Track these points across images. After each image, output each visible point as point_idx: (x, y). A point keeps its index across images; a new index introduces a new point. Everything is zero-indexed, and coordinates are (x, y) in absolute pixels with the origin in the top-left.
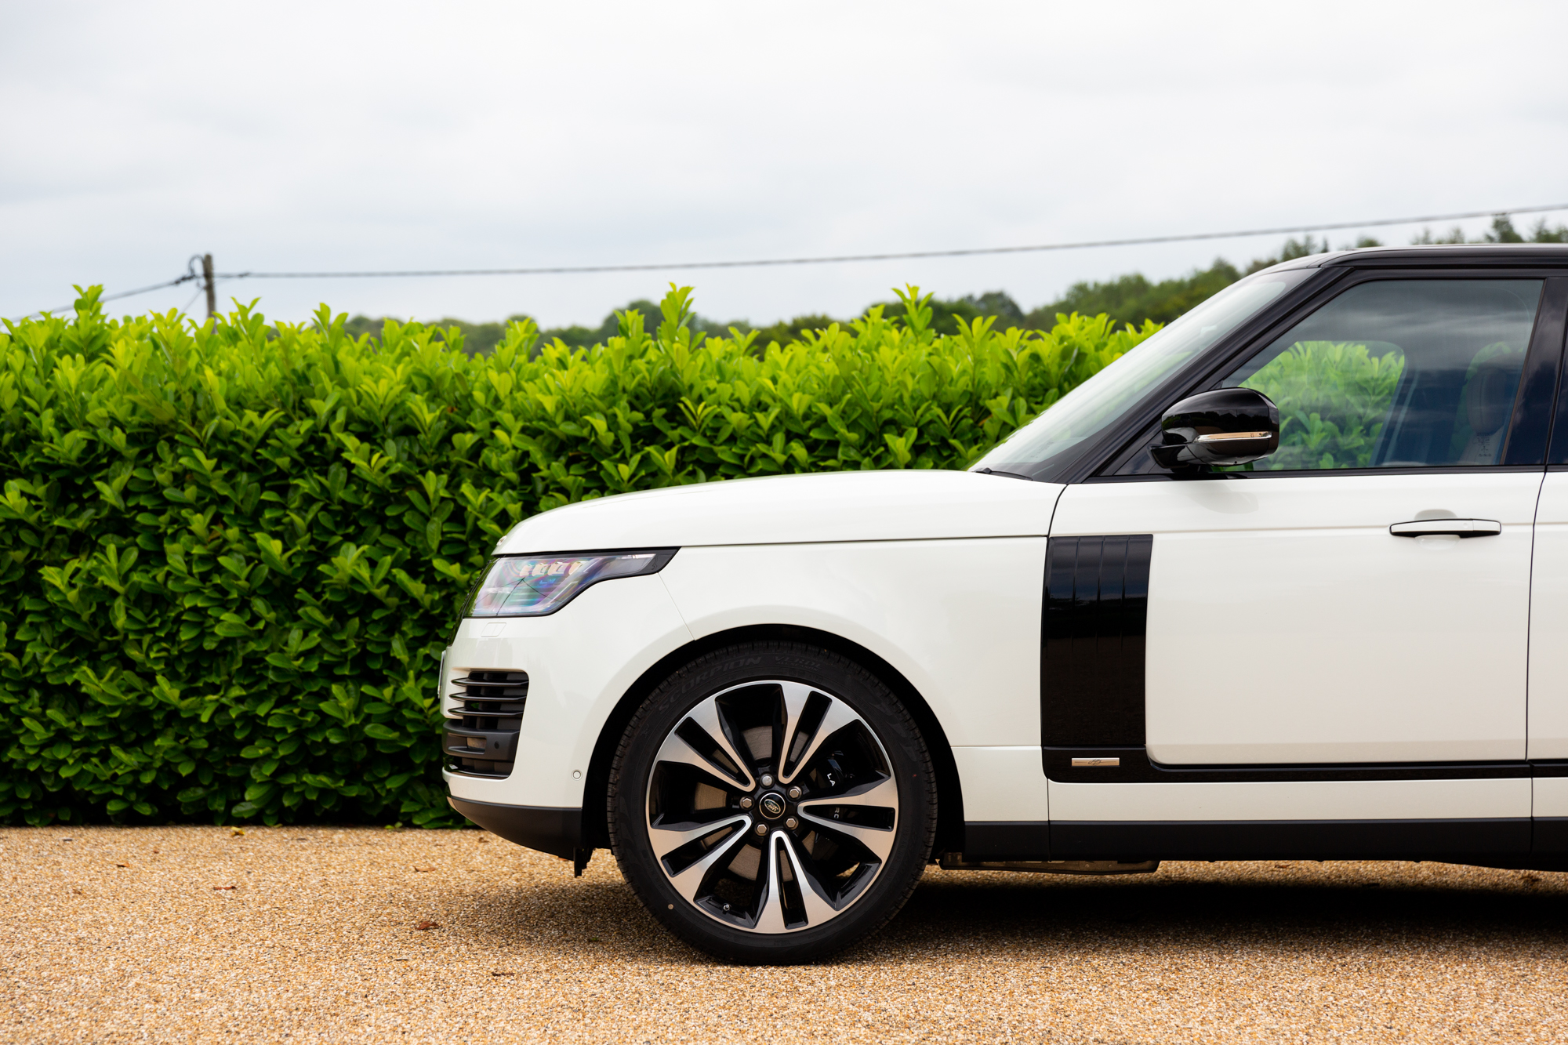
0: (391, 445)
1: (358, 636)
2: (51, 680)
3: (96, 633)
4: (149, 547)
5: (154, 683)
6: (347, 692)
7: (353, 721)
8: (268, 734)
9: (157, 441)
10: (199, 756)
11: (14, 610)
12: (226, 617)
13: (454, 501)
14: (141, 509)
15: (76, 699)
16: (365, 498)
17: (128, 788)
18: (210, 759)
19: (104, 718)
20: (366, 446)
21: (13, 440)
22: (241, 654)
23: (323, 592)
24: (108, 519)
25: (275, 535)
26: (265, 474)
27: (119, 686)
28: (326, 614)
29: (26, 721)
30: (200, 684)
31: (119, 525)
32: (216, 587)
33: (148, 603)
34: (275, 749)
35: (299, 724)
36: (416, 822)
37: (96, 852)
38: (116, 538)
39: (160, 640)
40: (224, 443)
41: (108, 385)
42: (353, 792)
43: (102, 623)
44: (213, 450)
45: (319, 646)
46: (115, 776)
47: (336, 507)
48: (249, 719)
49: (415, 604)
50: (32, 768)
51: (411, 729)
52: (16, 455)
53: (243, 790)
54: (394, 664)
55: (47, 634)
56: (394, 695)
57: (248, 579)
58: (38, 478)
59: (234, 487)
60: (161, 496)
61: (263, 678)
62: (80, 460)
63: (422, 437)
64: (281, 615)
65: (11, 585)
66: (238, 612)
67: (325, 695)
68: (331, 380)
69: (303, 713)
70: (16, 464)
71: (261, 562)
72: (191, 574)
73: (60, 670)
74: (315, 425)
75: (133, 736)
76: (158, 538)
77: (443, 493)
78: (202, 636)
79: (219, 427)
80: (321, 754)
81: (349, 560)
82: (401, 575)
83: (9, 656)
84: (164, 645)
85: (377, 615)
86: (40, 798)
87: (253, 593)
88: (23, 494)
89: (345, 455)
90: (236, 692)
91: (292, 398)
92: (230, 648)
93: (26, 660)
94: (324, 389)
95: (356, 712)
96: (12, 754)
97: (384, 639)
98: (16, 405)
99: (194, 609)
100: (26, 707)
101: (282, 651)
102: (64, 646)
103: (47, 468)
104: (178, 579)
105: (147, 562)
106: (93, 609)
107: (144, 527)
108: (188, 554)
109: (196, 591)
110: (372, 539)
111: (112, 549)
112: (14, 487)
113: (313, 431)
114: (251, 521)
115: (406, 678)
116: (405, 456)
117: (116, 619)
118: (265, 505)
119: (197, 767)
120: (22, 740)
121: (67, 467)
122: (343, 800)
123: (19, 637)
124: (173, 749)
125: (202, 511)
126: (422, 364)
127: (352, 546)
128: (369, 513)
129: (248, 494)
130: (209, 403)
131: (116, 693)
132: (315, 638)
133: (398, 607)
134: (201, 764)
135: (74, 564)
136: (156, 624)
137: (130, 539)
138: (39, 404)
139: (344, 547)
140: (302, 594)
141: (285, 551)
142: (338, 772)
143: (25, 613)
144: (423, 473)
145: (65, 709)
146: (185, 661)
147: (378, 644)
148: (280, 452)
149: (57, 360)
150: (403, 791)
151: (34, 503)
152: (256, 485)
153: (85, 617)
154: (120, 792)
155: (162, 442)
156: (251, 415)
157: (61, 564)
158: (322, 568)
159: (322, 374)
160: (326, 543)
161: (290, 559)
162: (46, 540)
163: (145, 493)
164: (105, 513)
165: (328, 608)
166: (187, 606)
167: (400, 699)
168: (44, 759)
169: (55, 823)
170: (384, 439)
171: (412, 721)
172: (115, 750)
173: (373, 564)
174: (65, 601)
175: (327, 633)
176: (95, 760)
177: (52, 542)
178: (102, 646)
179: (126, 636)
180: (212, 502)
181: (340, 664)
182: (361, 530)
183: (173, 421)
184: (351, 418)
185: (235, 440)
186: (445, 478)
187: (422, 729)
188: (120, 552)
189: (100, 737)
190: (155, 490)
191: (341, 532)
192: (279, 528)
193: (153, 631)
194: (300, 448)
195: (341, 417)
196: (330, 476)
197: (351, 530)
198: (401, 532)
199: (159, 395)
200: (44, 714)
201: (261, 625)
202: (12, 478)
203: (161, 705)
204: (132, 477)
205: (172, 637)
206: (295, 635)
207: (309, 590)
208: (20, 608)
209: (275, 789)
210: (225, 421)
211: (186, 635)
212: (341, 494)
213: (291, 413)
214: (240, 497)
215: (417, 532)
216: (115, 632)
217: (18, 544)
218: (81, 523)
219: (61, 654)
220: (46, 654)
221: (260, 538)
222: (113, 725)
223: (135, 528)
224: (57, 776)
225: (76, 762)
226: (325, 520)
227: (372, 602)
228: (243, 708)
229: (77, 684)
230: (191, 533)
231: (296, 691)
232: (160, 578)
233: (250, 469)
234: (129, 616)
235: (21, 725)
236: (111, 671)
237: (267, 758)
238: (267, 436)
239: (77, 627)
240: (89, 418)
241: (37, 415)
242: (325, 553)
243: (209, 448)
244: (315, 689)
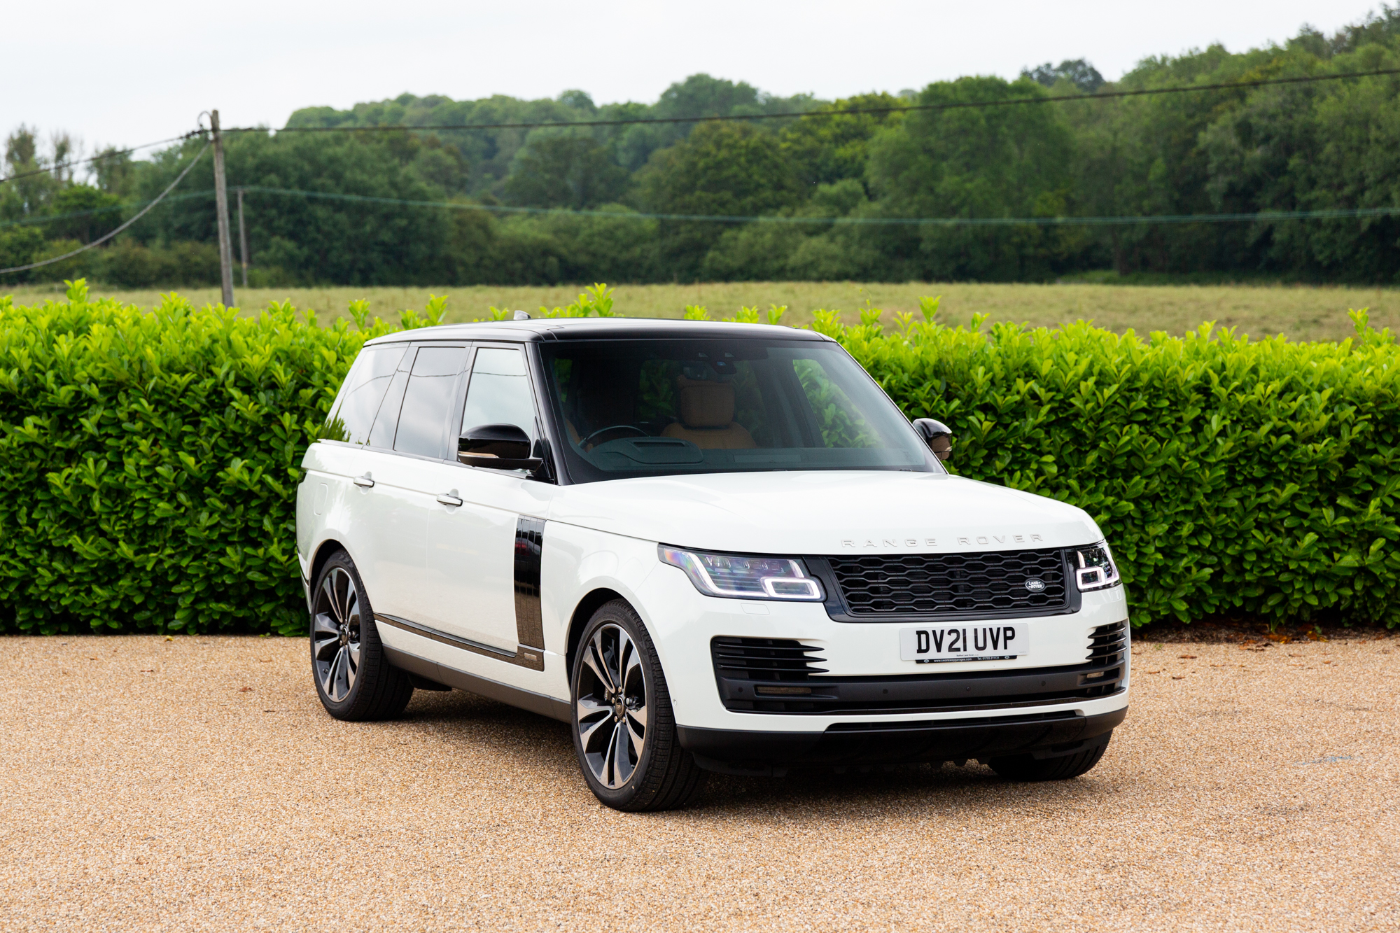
0: (262, 396)
1: (243, 516)
2: (55, 543)
3: (82, 514)
4: (115, 460)
5: (118, 546)
6: (236, 551)
7: (239, 570)
8: (189, 578)
9: (118, 392)
10: (147, 591)
11: (31, 499)
12: (162, 505)
13: (301, 431)
14: (108, 436)
15: (70, 555)
16: (247, 429)
17: (103, 612)
18: (154, 593)
19: (88, 568)
20: (246, 397)
21: (28, 391)
22: (172, 527)
23: (220, 490)
24: (89, 441)
25: (192, 453)
26: (186, 413)
27: (96, 547)
28: (222, 502)
29: (39, 569)
30: (147, 546)
31: (95, 445)
32: (155, 486)
33: (114, 495)
34: (193, 587)
35: (207, 572)
36: (280, 632)
37: (80, 651)
38: (94, 454)
39: (121, 519)
40: (160, 394)
41: (88, 355)
42: (241, 614)
43: (85, 507)
44: (152, 398)
45: (219, 522)
46: (95, 604)
47: (229, 435)
48: (177, 568)
49: (278, 496)
50: (44, 599)
51: (275, 575)
52: (30, 400)
53: (174, 612)
54: (265, 534)
55: (51, 514)
56: (265, 553)
57: (175, 481)
58: (45, 414)
59: (165, 422)
60: (120, 427)
61: (185, 543)
62: (71, 403)
63: (281, 391)
64: (196, 503)
65: (30, 484)
66: (169, 501)
67: (222, 553)
68: (226, 353)
69: (210, 564)
70: (31, 406)
71: (182, 470)
72: (139, 477)
73: (60, 537)
74: (216, 382)
75: (106, 579)
76: (120, 454)
77: (295, 427)
78: (147, 515)
79: (156, 383)
80: (221, 590)
81: (236, 468)
82: (269, 479)
83: (28, 529)
84: (124, 522)
85: (254, 503)
86: (49, 617)
87: (178, 489)
88: (35, 426)
89: (233, 404)
90: (169, 551)
91: (203, 364)
92: (164, 524)
93: (39, 531)
94: (221, 359)
95: (242, 564)
96: (31, 590)
97: (258, 517)
98: (30, 367)
99: (142, 500)
100: (39, 561)
101: (196, 526)
102: (62, 522)
103: (50, 409)
104: (131, 481)
105: (113, 469)
106: (80, 499)
107: (111, 447)
108: (137, 464)
109: (143, 488)
110: (252, 455)
111: (91, 461)
112: (30, 421)
113: (215, 386)
114: (176, 443)
115: (272, 543)
116: (272, 402)
117: (94, 505)
118: (185, 434)
119: (146, 598)
120: (37, 581)
121: (63, 408)
122: (235, 619)
123: (34, 516)
124: (131, 586)
125: (145, 438)
126: (282, 343)
127: (239, 460)
128: (250, 438)
129: (174, 426)
130: (150, 369)
131: (95, 552)
132: (216, 518)
133: (268, 498)
134: (148, 596)
135: (67, 471)
136: (119, 509)
137: (102, 454)
138: (45, 366)
139: (234, 461)
140: (207, 490)
141: (198, 462)
142: (232, 601)
143: (38, 502)
144: (282, 414)
145: (63, 562)
146: (137, 532)
147: (256, 521)
148: (195, 400)
149: (56, 337)
150: (273, 613)
151: (42, 431)
152: (179, 420)
153: (75, 504)
154: (98, 614)
155: (121, 393)
156: (176, 377)
157: (59, 470)
158: (220, 474)
159: (220, 349)
160: (223, 458)
161: (200, 468)
162: (51, 453)
163: (113, 425)
164: (86, 438)
165: (224, 499)
166: (137, 497)
167: (268, 556)
168: (51, 593)
169: (59, 633)
170: (258, 391)
171: (276, 570)
172: (96, 588)
173: (251, 470)
174: (62, 494)
175: (224, 514)
176: (82, 594)
177: (54, 456)
178: (86, 522)
179: (100, 516)
180: (152, 431)
181: (232, 533)
182: (245, 449)
183: (128, 380)
184: (238, 378)
185: (166, 392)
186: (295, 416)
187: (282, 574)
188: (96, 462)
189: (86, 579)
190: (117, 423)
191: (232, 450)
192: (193, 448)
193: (117, 513)
194: (208, 397)
195: (232, 377)
196: (226, 415)
197: (238, 449)
198: (269, 451)
199: (118, 363)
200: (50, 565)
201: (182, 510)
202: (28, 416)
203: (123, 560)
204: (102, 416)
205: (129, 517)
206: (204, 517)
207: (212, 487)
208: (35, 497)
209: (195, 613)
210: (159, 381)
211: (137, 516)
212: (231, 427)
213: (201, 373)
214: (170, 428)
215: (278, 451)
216: (94, 514)
217: (33, 457)
218: (72, 444)
219: (61, 527)
220: (52, 527)
221: (181, 454)
222: (94, 571)
223: (105, 448)
224: (59, 604)
225: (71, 594)
226: (222, 443)
227: (251, 495)
228: (173, 561)
229: (70, 546)
230: (140, 451)
231: (205, 551)
232: (121, 479)
233: (176, 410)
234: (102, 504)
235: (36, 572)
236: (91, 538)
237: (188, 592)
238: (187, 389)
239: (70, 510)
240: (76, 377)
241: (44, 374)
242: (222, 464)
243: (150, 397)
244: (216, 550)
